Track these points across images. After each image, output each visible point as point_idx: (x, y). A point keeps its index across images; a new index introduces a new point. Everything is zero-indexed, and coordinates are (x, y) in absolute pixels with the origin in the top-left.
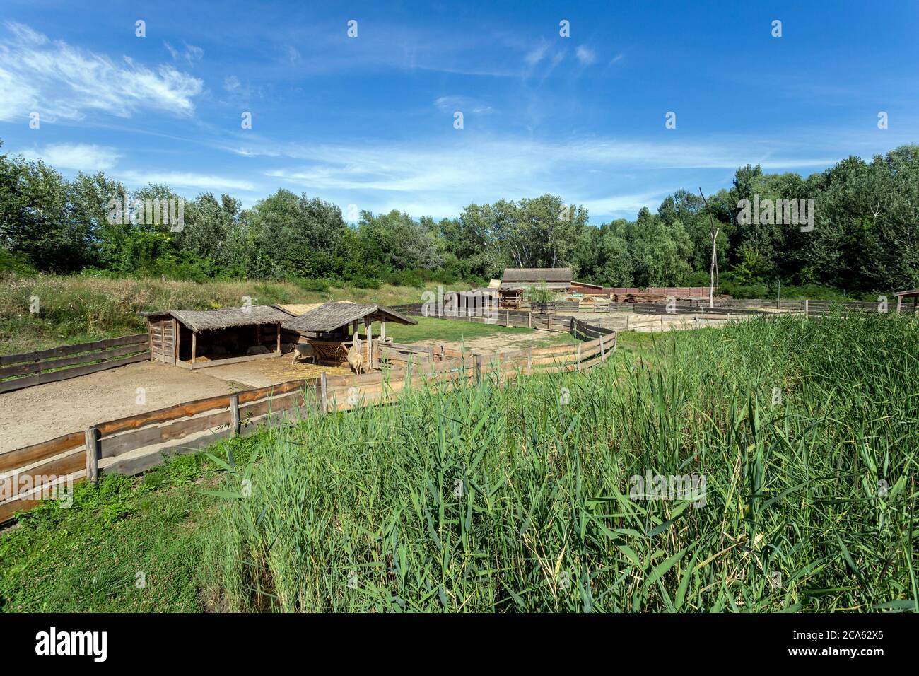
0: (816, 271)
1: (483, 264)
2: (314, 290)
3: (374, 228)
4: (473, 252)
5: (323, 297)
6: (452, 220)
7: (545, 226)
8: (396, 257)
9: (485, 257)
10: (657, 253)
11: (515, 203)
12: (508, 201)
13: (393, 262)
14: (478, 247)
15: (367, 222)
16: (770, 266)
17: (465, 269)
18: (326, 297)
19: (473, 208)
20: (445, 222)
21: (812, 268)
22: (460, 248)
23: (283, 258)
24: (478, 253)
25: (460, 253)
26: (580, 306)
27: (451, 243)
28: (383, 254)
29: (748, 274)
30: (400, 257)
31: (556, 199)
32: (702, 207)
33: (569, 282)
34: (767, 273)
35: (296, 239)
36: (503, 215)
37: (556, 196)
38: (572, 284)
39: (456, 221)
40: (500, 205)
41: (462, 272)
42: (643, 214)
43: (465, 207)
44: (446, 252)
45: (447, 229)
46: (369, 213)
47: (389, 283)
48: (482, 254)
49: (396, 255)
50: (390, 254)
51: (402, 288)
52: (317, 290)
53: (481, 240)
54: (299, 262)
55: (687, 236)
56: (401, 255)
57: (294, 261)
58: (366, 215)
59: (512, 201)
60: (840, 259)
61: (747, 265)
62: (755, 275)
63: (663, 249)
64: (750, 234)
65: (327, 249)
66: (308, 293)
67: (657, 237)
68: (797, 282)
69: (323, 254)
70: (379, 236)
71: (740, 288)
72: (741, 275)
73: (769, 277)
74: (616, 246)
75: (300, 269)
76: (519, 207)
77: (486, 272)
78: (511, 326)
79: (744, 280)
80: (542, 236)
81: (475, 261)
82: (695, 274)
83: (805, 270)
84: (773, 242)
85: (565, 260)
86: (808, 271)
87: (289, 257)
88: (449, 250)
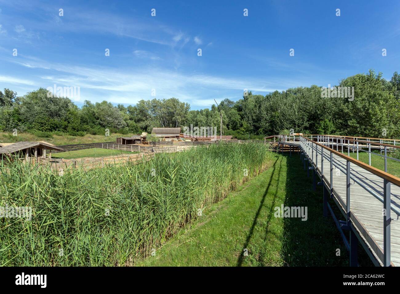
0: (263, 130)
1: (146, 126)
2: (43, 137)
3: (91, 108)
4: (142, 120)
5: (48, 140)
6: (133, 106)
7: (172, 111)
8: (101, 122)
9: (147, 123)
10: (215, 122)
11: (160, 100)
12: (157, 99)
13: (100, 124)
14: (144, 118)
15: (88, 105)
16: (252, 128)
17: (137, 128)
18: (49, 140)
19: (143, 102)
20: (130, 107)
21: (262, 129)
22: (137, 118)
23: (33, 121)
24: (144, 121)
25: (136, 121)
26: (174, 143)
27: (132, 116)
28: (95, 120)
29: (244, 131)
30: (103, 122)
31: (177, 100)
32: (233, 106)
33: (179, 133)
34: (250, 130)
35: (42, 113)
36: (155, 105)
37: (177, 98)
38: (180, 134)
39: (135, 107)
40: (154, 101)
41: (136, 129)
42: (213, 107)
43: (139, 101)
44: (129, 120)
45: (131, 110)
46: (89, 101)
47: (91, 133)
48: (146, 121)
49: (101, 121)
50: (98, 121)
51: (97, 136)
52: (45, 137)
53: (145, 116)
54: (42, 123)
55: (226, 116)
56: (104, 121)
57: (39, 123)
58: (88, 102)
59: (159, 99)
60: (269, 126)
61: (244, 127)
62: (246, 131)
63: (217, 121)
64: (245, 116)
65: (59, 117)
66: (39, 138)
67: (215, 116)
68: (258, 134)
69: (56, 120)
70: (94, 112)
71: (241, 136)
72: (242, 131)
73: (251, 132)
74: (202, 119)
75: (43, 126)
76: (162, 102)
77: (148, 129)
78: (133, 151)
79: (243, 133)
80: (172, 114)
81: (143, 124)
82: (228, 131)
83: (260, 130)
84: (253, 119)
85: (181, 124)
86: (261, 130)
87: (37, 121)
88: (131, 119)
